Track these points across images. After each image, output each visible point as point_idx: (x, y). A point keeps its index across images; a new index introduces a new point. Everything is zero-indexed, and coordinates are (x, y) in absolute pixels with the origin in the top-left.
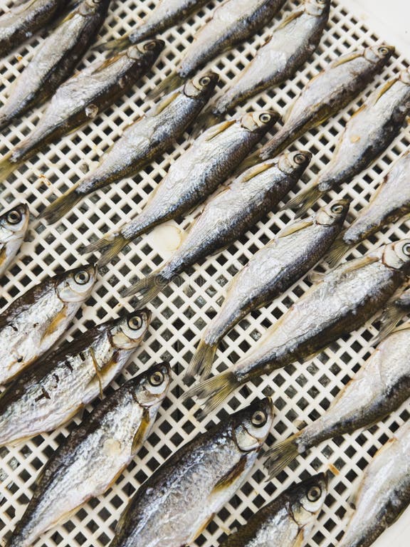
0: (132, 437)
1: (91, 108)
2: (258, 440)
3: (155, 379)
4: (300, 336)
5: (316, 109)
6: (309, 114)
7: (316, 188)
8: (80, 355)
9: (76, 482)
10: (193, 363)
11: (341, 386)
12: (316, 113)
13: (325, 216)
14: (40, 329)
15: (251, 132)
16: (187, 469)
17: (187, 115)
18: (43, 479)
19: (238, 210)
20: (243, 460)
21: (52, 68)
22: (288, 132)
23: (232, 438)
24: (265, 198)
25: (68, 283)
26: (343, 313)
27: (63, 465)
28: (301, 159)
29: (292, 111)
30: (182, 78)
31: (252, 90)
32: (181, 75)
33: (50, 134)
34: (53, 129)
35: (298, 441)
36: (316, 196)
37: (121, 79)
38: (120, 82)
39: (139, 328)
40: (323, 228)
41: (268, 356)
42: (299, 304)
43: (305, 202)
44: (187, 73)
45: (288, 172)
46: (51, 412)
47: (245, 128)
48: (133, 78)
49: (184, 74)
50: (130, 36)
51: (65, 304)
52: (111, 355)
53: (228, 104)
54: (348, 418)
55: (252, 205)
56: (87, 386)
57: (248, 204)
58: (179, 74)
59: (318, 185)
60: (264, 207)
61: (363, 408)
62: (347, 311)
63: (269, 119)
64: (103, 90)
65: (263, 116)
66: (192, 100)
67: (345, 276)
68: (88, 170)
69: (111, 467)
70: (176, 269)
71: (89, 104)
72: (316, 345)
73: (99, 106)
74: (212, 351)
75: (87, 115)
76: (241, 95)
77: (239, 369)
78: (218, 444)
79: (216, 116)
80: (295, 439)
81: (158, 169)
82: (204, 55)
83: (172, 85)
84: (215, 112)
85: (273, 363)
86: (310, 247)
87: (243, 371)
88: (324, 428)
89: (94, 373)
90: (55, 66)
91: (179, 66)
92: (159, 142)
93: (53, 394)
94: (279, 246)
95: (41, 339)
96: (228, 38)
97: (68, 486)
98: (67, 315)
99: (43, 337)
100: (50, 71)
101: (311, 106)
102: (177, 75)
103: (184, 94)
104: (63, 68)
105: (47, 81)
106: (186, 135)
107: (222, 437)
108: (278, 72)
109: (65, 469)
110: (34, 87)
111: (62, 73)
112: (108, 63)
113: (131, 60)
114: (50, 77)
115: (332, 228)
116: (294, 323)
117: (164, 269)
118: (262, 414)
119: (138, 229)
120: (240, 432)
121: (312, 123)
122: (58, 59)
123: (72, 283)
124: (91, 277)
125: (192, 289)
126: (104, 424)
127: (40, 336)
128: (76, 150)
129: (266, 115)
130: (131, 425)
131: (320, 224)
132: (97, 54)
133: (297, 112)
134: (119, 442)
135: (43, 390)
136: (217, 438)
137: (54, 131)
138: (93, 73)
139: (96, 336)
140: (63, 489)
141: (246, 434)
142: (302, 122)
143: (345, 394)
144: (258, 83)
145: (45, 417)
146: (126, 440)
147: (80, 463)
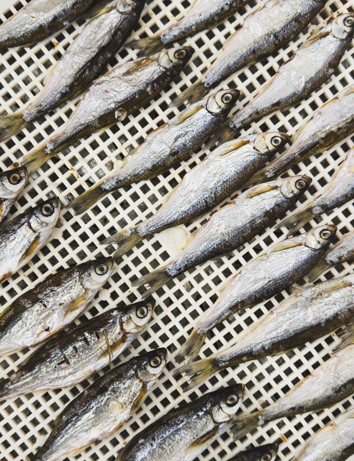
0: (131, 402)
1: (120, 111)
2: (229, 416)
3: (154, 362)
4: (274, 337)
5: (323, 135)
6: (316, 139)
7: (310, 210)
8: (96, 333)
9: (86, 428)
10: (185, 346)
11: (301, 377)
12: (322, 139)
13: (313, 240)
14: (65, 307)
15: (261, 154)
16: (172, 431)
17: (206, 130)
18: (59, 422)
19: (240, 224)
20: (216, 429)
21: (87, 63)
22: (295, 154)
23: (209, 413)
24: (264, 217)
25: (90, 274)
26: (314, 324)
27: (76, 415)
28: (302, 185)
29: (302, 133)
30: (206, 88)
31: (268, 109)
32: (205, 85)
33: (82, 130)
34: (84, 126)
35: (260, 417)
36: (309, 217)
37: (150, 86)
38: (149, 89)
39: (144, 317)
40: (310, 251)
41: (246, 350)
42: (279, 311)
43: (298, 222)
44: (211, 84)
45: (288, 196)
46: (70, 374)
47: (256, 150)
48: (161, 86)
49: (208, 84)
50: (162, 36)
51: (87, 290)
52: (120, 337)
53: (244, 120)
54: (302, 405)
55: (252, 222)
56: (99, 358)
57: (248, 221)
58: (204, 83)
59: (312, 208)
60: (262, 224)
61: (315, 399)
62: (317, 323)
63: (279, 143)
64: (133, 95)
65: (275, 139)
66: (213, 116)
67: (321, 294)
68: (112, 168)
69: (113, 421)
70: (180, 269)
71: (119, 107)
72: (287, 346)
73: (127, 110)
74: (201, 339)
75: (116, 117)
76: (257, 113)
77: (222, 358)
78: (198, 415)
79: (232, 130)
80: (258, 415)
81: (174, 174)
82: (229, 68)
83: (196, 95)
84: (232, 126)
85: (250, 355)
86: (296, 266)
87: (224, 360)
88: (281, 410)
89: (106, 349)
90: (89, 61)
91: (204, 75)
92: (178, 152)
93: (72, 361)
94: (270, 259)
95: (65, 315)
96: (254, 52)
97: (79, 430)
98: (87, 299)
99: (67, 313)
100: (84, 66)
101: (319, 131)
102: (202, 84)
103: (207, 109)
104: (97, 64)
105: (81, 76)
106: (203, 146)
107: (202, 410)
108: (295, 93)
109: (78, 418)
110: (69, 81)
111: (95, 69)
112: (139, 66)
113: (161, 68)
114: (84, 71)
115: (317, 252)
116: (272, 326)
117: (170, 267)
118: (235, 397)
119: (152, 229)
120: (216, 409)
121: (318, 149)
122: (93, 55)
123: (93, 274)
124: (109, 269)
125: (191, 285)
126: (110, 389)
127: (64, 313)
128: (103, 146)
129: (277, 138)
130: (131, 394)
131: (308, 247)
132: (129, 50)
133: (306, 135)
134: (122, 404)
135: (65, 357)
136: (198, 411)
137: (85, 128)
138: (124, 74)
139: (110, 320)
140: (76, 432)
141: (221, 411)
142: (309, 146)
143: (303, 385)
144: (275, 102)
145: (65, 377)
146: (127, 403)
147: (90, 415)
